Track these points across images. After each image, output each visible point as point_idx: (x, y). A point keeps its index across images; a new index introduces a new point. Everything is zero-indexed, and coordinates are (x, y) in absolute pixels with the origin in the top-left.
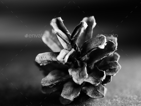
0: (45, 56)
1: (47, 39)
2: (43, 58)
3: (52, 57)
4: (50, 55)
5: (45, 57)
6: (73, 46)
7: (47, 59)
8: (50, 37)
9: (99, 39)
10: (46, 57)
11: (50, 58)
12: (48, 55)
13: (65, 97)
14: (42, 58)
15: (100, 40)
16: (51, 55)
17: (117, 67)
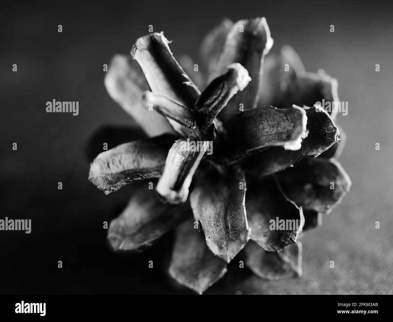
0: (119, 157)
1: (121, 85)
2: (111, 165)
3: (139, 157)
4: (132, 151)
5: (117, 159)
6: (205, 129)
7: (125, 166)
8: (128, 76)
9: (286, 116)
10: (122, 162)
11: (134, 161)
12: (127, 151)
13: (181, 280)
14: (109, 166)
15: (287, 119)
16: (137, 151)
17: (339, 182)
